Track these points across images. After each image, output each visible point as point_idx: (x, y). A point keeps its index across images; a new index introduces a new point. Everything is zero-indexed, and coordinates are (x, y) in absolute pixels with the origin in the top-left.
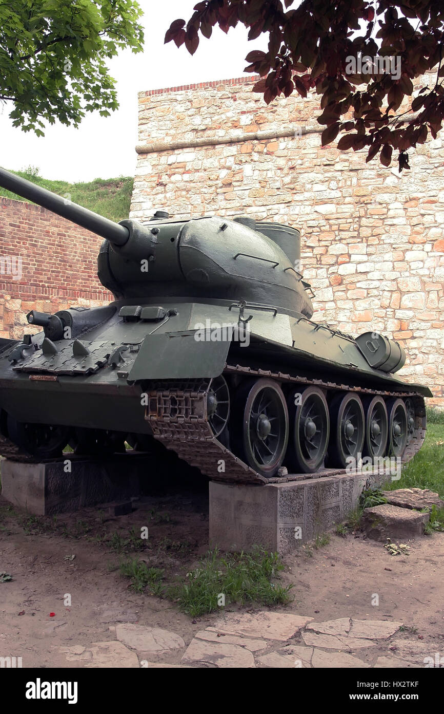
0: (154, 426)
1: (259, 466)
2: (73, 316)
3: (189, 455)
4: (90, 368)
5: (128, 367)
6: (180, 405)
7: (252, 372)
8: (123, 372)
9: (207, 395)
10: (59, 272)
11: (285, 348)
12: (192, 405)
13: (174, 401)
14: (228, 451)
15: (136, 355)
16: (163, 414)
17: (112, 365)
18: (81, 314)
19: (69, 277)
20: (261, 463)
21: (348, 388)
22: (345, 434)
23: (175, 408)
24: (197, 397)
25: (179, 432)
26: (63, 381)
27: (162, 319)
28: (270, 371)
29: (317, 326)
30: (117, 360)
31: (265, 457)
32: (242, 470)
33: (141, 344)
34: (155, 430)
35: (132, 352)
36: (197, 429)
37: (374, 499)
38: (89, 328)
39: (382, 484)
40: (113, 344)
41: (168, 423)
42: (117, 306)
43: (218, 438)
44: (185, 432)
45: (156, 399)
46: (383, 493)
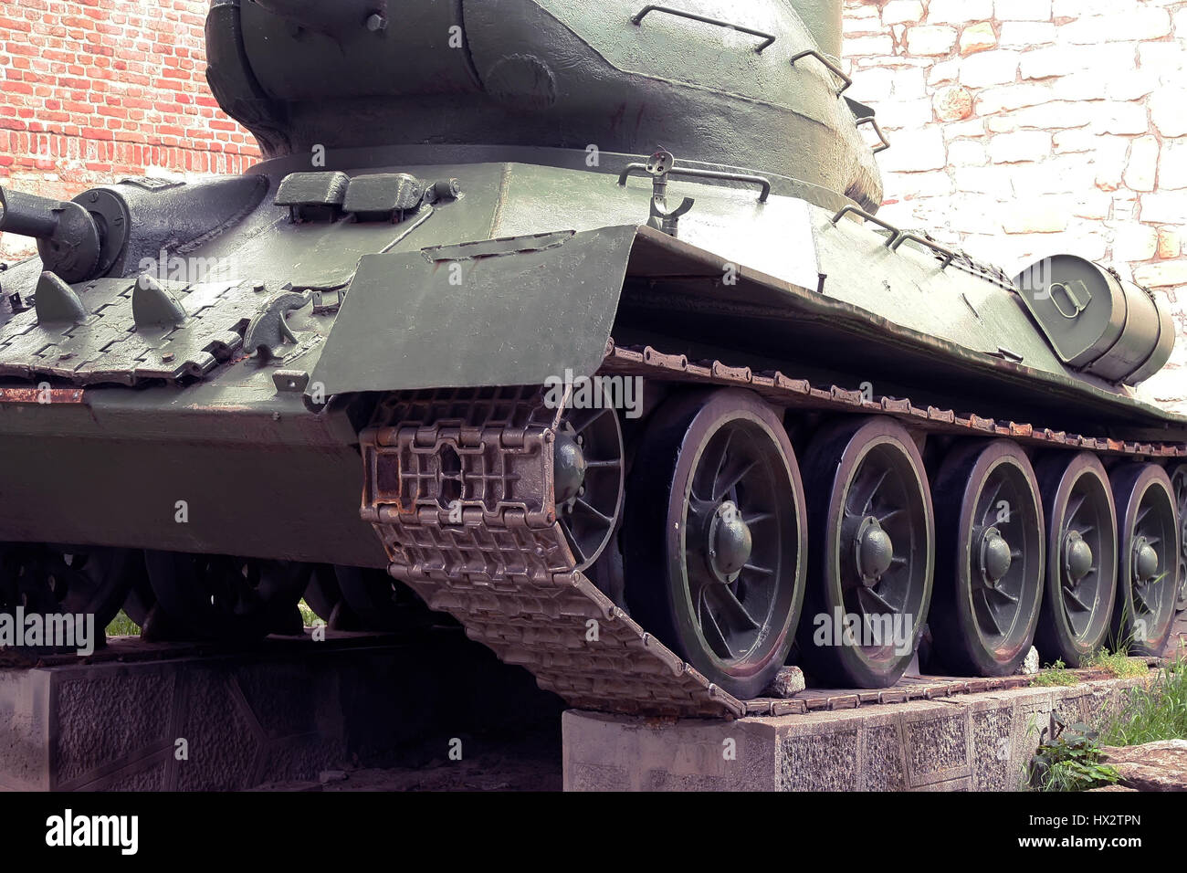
0: (390, 538)
1: (716, 661)
2: (130, 205)
3: (499, 626)
4: (188, 364)
5: (307, 359)
6: (469, 469)
7: (692, 369)
8: (290, 372)
9: (552, 437)
10: (85, 85)
11: (795, 297)
12: (508, 470)
13: (450, 460)
14: (621, 614)
15: (331, 322)
16: (417, 501)
17: (255, 354)
18: (156, 200)
19: (117, 102)
20: (723, 654)
21: (993, 428)
22: (983, 569)
23: (454, 481)
24: (522, 446)
25: (467, 556)
26: (103, 403)
27: (411, 212)
28: (747, 369)
29: (896, 233)
30: (271, 336)
31: (734, 636)
32: (662, 673)
33: (347, 289)
34: (393, 553)
35: (321, 312)
36: (523, 544)
37: (1073, 769)
38: (182, 242)
39: (1102, 726)
40: (259, 290)
41: (433, 529)
42: (269, 176)
43: (591, 574)
44: (485, 553)
45: (395, 456)
46: (1102, 753)
